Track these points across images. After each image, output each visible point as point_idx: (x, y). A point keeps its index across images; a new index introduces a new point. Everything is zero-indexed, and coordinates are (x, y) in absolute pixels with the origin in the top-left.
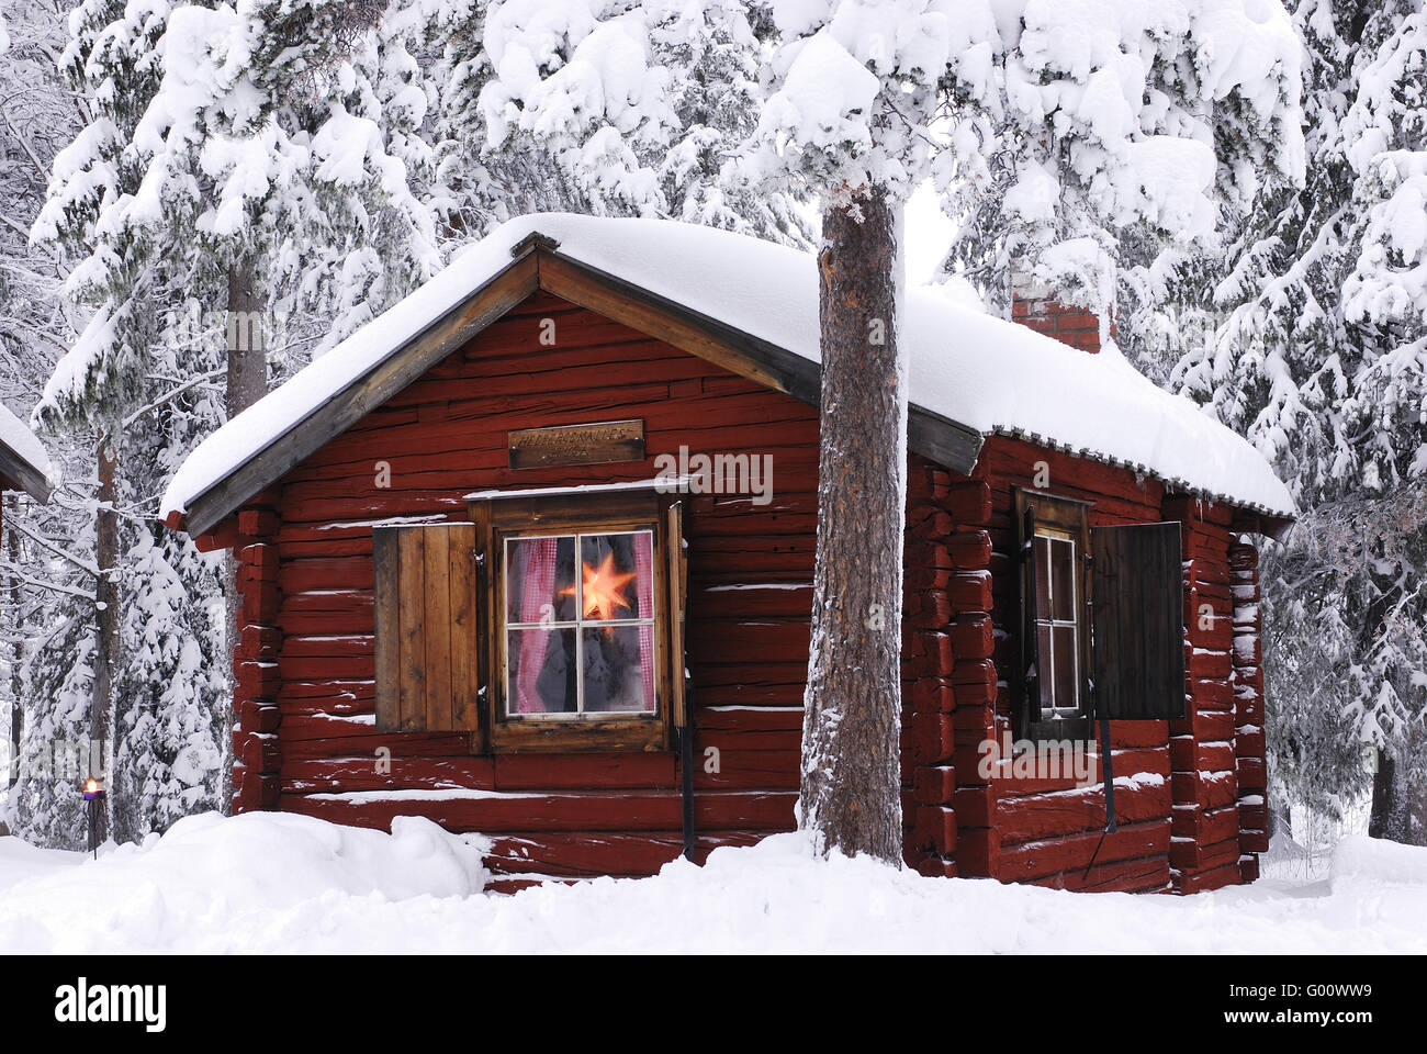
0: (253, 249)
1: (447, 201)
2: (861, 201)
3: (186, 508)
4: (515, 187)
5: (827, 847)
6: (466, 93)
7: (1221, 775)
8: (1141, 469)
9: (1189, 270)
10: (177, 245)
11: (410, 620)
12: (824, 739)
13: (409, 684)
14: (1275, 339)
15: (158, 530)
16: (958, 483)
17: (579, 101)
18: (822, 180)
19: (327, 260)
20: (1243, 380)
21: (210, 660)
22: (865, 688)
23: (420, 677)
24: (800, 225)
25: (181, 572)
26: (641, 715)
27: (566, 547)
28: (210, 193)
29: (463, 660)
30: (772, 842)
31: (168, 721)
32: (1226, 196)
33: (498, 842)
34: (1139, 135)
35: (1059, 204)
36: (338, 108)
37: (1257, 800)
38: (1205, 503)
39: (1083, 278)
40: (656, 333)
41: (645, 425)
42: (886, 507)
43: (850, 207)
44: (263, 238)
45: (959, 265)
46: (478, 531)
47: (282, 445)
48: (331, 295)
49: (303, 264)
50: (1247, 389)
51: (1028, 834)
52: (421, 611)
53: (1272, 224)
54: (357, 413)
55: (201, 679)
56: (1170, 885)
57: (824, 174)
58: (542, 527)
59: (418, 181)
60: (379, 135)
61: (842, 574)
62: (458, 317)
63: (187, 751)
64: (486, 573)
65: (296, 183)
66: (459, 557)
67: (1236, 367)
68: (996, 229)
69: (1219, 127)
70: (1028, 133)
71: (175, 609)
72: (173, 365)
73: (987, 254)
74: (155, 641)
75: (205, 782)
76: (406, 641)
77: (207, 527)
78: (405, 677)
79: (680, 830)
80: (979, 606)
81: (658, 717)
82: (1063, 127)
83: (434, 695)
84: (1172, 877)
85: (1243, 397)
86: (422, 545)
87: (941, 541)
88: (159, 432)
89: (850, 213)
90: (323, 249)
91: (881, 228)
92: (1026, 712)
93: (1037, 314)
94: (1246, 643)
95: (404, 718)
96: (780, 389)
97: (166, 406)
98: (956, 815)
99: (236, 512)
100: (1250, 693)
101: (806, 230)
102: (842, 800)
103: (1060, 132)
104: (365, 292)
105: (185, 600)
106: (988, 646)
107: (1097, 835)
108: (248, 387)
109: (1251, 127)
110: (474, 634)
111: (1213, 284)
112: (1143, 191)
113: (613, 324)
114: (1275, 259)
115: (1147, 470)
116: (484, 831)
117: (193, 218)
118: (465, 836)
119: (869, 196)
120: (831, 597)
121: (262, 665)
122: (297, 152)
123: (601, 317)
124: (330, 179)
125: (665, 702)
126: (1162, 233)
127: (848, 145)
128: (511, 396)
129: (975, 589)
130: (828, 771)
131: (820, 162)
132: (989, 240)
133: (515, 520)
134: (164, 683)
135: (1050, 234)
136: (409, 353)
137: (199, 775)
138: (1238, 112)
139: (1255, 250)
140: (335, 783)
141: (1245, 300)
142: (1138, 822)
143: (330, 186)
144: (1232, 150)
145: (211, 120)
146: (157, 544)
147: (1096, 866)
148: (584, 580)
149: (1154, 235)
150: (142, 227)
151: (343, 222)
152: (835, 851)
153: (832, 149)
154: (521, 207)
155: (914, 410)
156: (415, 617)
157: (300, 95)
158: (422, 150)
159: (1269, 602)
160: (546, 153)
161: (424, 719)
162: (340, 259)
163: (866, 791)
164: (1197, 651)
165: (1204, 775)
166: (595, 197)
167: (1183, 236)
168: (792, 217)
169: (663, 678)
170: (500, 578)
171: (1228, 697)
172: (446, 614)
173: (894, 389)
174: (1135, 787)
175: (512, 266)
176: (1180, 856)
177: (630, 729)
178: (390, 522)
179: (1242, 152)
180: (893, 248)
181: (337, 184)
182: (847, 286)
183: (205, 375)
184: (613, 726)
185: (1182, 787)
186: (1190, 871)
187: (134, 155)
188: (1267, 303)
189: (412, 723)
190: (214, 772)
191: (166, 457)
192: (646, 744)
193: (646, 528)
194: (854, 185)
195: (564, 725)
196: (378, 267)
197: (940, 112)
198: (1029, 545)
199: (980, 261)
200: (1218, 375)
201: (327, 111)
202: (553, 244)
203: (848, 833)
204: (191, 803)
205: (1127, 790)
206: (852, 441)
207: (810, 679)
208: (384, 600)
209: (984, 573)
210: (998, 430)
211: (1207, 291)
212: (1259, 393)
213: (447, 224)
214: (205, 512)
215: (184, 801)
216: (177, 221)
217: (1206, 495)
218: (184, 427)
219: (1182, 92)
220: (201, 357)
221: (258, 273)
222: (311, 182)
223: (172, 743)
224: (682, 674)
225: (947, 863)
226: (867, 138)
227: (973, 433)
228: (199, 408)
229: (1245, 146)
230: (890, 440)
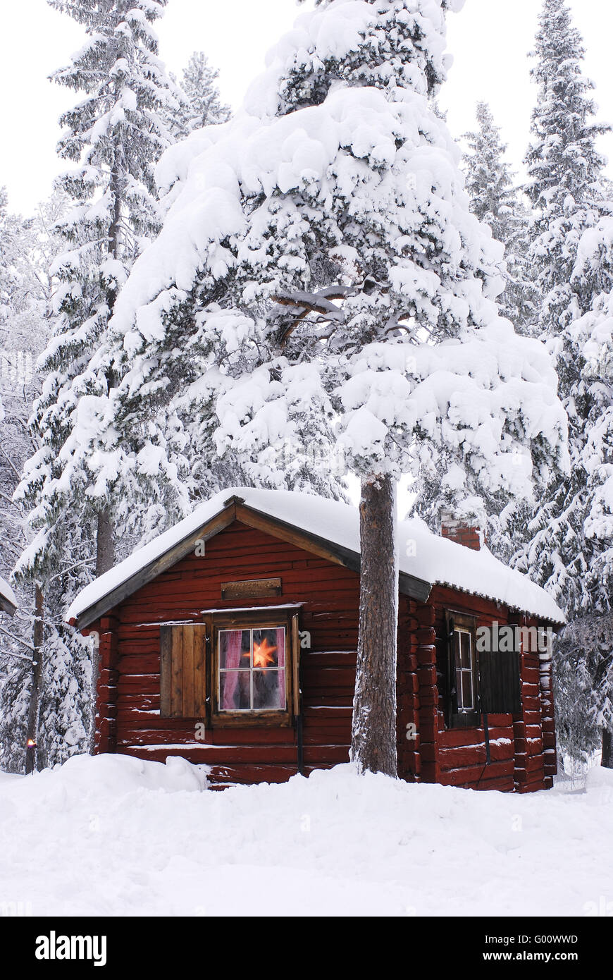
0: (109, 503)
1: (193, 484)
2: (379, 480)
3: (77, 617)
4: (223, 478)
5: (364, 770)
6: (206, 434)
7: (536, 739)
8: (499, 601)
9: (517, 516)
10: (76, 501)
11: (176, 667)
12: (362, 720)
13: (175, 696)
14: (555, 545)
15: (61, 630)
16: (420, 605)
17: (257, 436)
18: (363, 471)
19: (140, 509)
20: (541, 564)
21: (82, 688)
22: (381, 698)
23: (180, 692)
24: (344, 498)
25: (70, 649)
26: (279, 711)
27: (246, 634)
28: (92, 479)
29: (200, 685)
30: (339, 768)
31: (63, 716)
32: (536, 480)
33: (214, 768)
34: (500, 452)
35: (466, 482)
36: (148, 442)
37: (552, 751)
38: (527, 617)
39: (477, 514)
40: (287, 540)
41: (281, 581)
42: (389, 616)
43: (375, 483)
44: (114, 498)
45: (416, 514)
46: (207, 627)
47: (121, 589)
48: (141, 525)
49: (129, 511)
50: (543, 568)
51: (452, 765)
52: (181, 663)
53: (552, 496)
54: (155, 574)
55: (78, 697)
56: (514, 790)
57: (364, 468)
58: (236, 625)
59: (182, 474)
60: (166, 454)
61: (371, 647)
62: (199, 533)
63: (71, 729)
64: (210, 645)
65: (129, 474)
66: (198, 639)
67: (538, 558)
68: (431, 499)
69: (533, 450)
70: (452, 451)
71: (67, 665)
72: (70, 557)
73: (428, 510)
74: (58, 680)
75: (78, 744)
76: (174, 676)
77: (87, 625)
78: (173, 692)
79: (296, 763)
80: (430, 661)
81: (287, 711)
82: (467, 449)
83: (186, 701)
84: (515, 786)
85: (542, 571)
86: (182, 634)
87: (413, 632)
88: (63, 586)
89: (375, 486)
90: (138, 505)
91: (387, 493)
92: (451, 710)
93: (452, 534)
94: (546, 680)
95: (173, 711)
96: (342, 564)
97: (66, 574)
98: (421, 756)
99: (99, 619)
100: (548, 703)
101: (347, 500)
102: (370, 748)
103: (466, 451)
104: (157, 523)
105: (72, 661)
106: (434, 679)
107: (482, 766)
108: (106, 564)
109: (547, 450)
110: (204, 674)
111: (527, 522)
112: (502, 476)
113: (267, 536)
114: (554, 511)
115: (502, 602)
116: (207, 764)
117: (84, 489)
118: (199, 766)
119: (383, 478)
120: (365, 656)
121: (109, 687)
122: (130, 461)
123: (262, 532)
124: (144, 473)
125: (290, 704)
126: (511, 495)
127: (374, 456)
128: (223, 567)
129: (429, 653)
130: (364, 735)
131: (362, 463)
132: (428, 503)
133: (225, 622)
134: (62, 698)
135: (462, 495)
136: (178, 548)
137: (76, 740)
138: (541, 444)
139: (545, 507)
140: (141, 741)
141: (541, 529)
142: (500, 760)
143: (144, 476)
144: (538, 460)
145: (96, 444)
146: (60, 636)
147: (482, 780)
148: (254, 649)
149: (507, 496)
150: (62, 493)
151: (149, 492)
152: (368, 771)
153: (368, 457)
154: (225, 486)
155: (401, 573)
156: (179, 666)
157: (135, 434)
158: (183, 460)
159: (555, 663)
160: (237, 463)
161: (182, 712)
162: (146, 509)
163: (381, 744)
164: (524, 684)
165: (529, 739)
166: (257, 482)
167: (519, 496)
168: (341, 494)
169: (289, 694)
170: (217, 649)
171: (538, 704)
172: (192, 663)
173: (393, 564)
174: (499, 744)
175: (224, 510)
176: (519, 776)
177: (275, 717)
178: (168, 623)
179: (543, 461)
180: (393, 502)
181: (147, 475)
182: (372, 518)
183: (84, 561)
184: (266, 716)
185: (519, 745)
186: (523, 783)
187: (59, 462)
188: (551, 530)
189: (176, 714)
190: (82, 739)
191: (66, 598)
192: (281, 723)
193: (282, 626)
194: (377, 473)
195: (244, 715)
196: (163, 511)
197: (414, 442)
198: (452, 634)
199: (425, 512)
200: (530, 562)
201: (143, 443)
202: (242, 501)
203: (373, 763)
204: (72, 753)
205: (495, 745)
206: (375, 587)
207: (356, 693)
208: (165, 658)
209: (432, 647)
210: (438, 583)
211: (525, 525)
212: (549, 570)
213: (193, 494)
214: (86, 618)
215: (69, 752)
216: (77, 491)
217: (527, 613)
218: (74, 584)
219: (517, 435)
220: (82, 553)
221: (111, 513)
222: (136, 474)
223: (64, 726)
224: (298, 691)
225: (416, 778)
226: (383, 453)
227: (427, 584)
228: (80, 576)
229: (545, 458)
230: (391, 587)
